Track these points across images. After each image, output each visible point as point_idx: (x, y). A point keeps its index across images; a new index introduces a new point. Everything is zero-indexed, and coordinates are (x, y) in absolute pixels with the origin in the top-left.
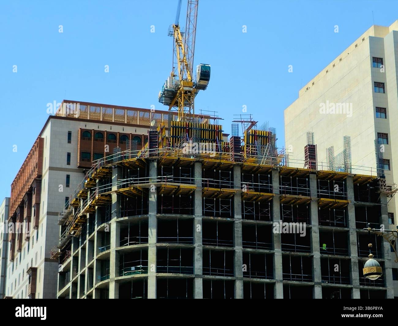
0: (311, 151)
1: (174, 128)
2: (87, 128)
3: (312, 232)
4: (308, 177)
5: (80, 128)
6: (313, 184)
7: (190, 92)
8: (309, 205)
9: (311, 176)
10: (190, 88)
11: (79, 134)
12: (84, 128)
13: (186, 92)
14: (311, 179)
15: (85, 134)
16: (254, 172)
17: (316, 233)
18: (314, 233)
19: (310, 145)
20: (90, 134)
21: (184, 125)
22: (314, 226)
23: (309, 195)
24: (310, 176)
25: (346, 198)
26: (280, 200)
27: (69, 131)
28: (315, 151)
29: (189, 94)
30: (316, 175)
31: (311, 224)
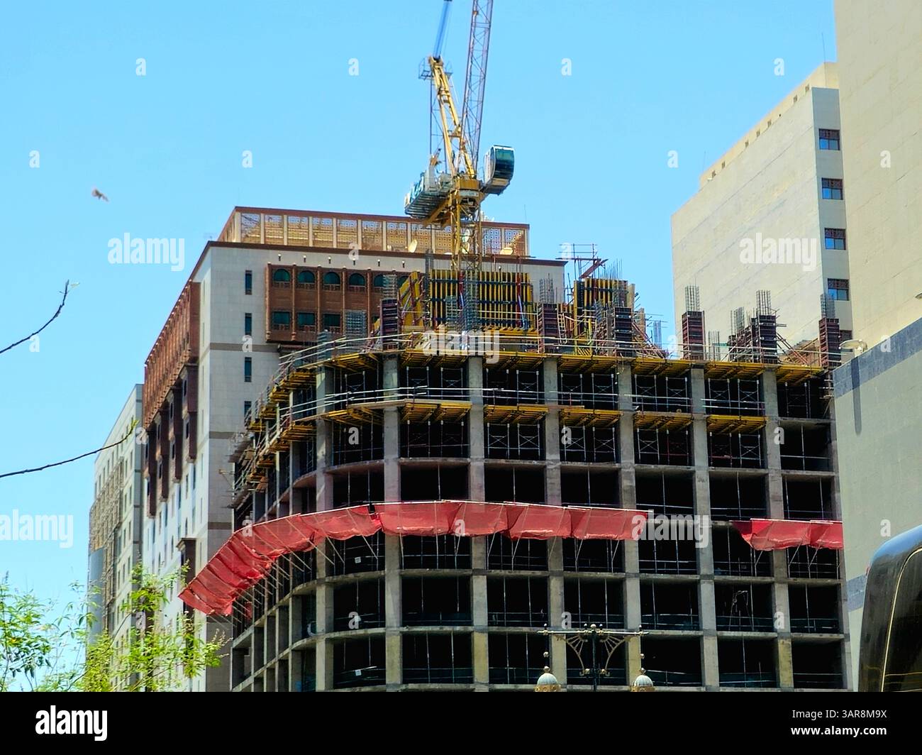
0: (693, 325)
1: (436, 283)
2: (283, 263)
3: (697, 480)
4: (688, 374)
5: (269, 264)
6: (698, 388)
7: (472, 199)
8: (690, 428)
9: (694, 372)
10: (471, 192)
11: (267, 276)
12: (277, 263)
13: (464, 201)
14: (694, 378)
15: (278, 275)
16: (583, 371)
17: (703, 481)
18: (699, 481)
19: (691, 312)
20: (287, 274)
21: (454, 278)
22: (700, 468)
23: (689, 410)
24: (692, 373)
25: (761, 414)
26: (634, 422)
27: (247, 271)
28: (700, 323)
29: (471, 204)
30: (703, 370)
31: (694, 465)
